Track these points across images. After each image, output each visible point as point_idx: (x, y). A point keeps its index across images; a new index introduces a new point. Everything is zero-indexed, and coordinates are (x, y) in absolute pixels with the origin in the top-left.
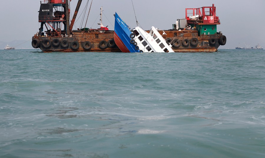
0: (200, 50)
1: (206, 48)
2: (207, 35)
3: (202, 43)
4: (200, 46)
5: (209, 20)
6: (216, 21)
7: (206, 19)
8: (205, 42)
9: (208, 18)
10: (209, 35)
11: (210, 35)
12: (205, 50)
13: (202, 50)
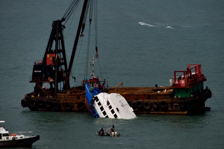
0: (170, 113)
1: (176, 111)
2: (177, 99)
3: (172, 106)
4: (170, 109)
5: (180, 83)
6: (187, 84)
7: (178, 83)
8: (175, 105)
9: (179, 82)
10: (179, 98)
11: (181, 99)
12: (175, 113)
13: (172, 113)
